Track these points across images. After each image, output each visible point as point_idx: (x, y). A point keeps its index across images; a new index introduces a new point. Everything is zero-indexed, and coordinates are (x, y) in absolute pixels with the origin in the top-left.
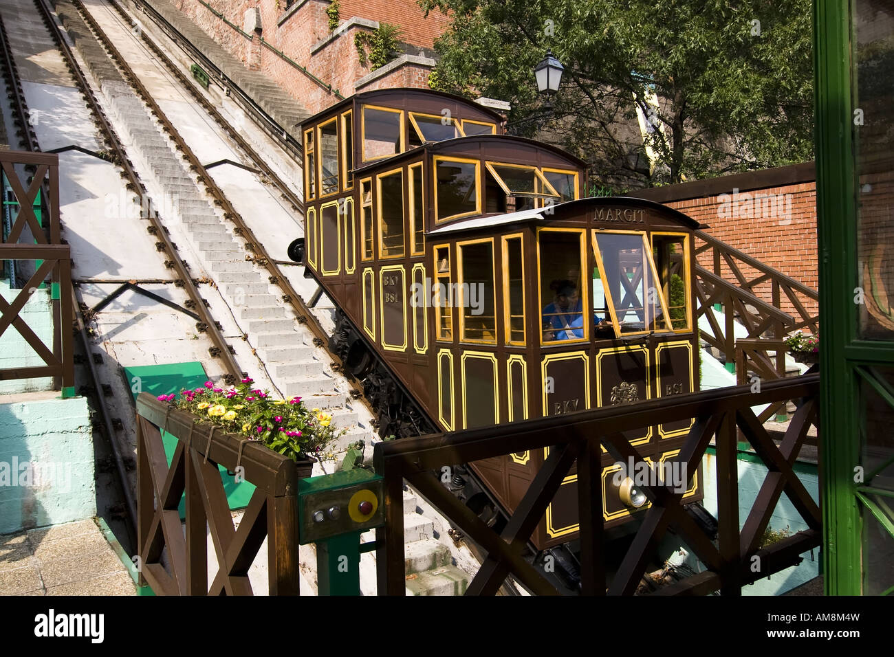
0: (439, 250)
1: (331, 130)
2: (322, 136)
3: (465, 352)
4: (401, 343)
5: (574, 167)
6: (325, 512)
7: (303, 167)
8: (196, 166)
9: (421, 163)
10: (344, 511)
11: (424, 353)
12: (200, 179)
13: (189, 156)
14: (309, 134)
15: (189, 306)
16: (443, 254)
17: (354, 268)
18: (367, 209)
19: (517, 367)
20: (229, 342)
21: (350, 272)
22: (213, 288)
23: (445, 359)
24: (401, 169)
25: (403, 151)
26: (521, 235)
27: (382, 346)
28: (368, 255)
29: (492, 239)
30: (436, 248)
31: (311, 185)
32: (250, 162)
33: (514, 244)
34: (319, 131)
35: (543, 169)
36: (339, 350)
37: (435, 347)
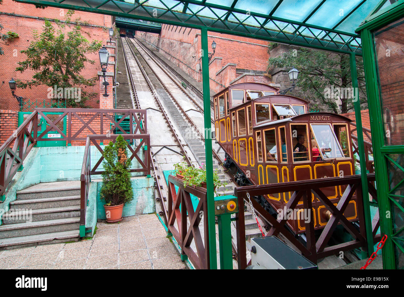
0: (257, 133)
1: (222, 98)
2: (220, 100)
3: (267, 166)
4: (246, 163)
5: (303, 103)
6: (220, 207)
7: (214, 110)
8: (183, 112)
9: (250, 105)
10: (226, 206)
11: (253, 166)
12: (184, 115)
13: (181, 109)
14: (216, 99)
15: (181, 153)
16: (259, 134)
17: (230, 139)
18: (234, 121)
19: (285, 170)
20: (193, 163)
21: (229, 141)
22: (188, 147)
23: (261, 168)
24: (244, 108)
25: (245, 102)
26: (284, 126)
27: (240, 164)
28: (234, 135)
29: (274, 128)
30: (256, 132)
31: (216, 115)
32: (199, 109)
33: (282, 130)
34: (219, 98)
35: (292, 105)
36: (226, 166)
37: (257, 164)
